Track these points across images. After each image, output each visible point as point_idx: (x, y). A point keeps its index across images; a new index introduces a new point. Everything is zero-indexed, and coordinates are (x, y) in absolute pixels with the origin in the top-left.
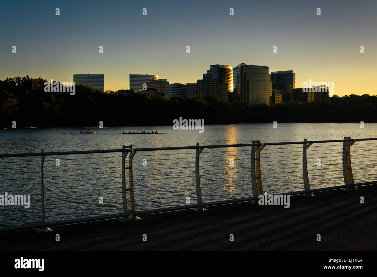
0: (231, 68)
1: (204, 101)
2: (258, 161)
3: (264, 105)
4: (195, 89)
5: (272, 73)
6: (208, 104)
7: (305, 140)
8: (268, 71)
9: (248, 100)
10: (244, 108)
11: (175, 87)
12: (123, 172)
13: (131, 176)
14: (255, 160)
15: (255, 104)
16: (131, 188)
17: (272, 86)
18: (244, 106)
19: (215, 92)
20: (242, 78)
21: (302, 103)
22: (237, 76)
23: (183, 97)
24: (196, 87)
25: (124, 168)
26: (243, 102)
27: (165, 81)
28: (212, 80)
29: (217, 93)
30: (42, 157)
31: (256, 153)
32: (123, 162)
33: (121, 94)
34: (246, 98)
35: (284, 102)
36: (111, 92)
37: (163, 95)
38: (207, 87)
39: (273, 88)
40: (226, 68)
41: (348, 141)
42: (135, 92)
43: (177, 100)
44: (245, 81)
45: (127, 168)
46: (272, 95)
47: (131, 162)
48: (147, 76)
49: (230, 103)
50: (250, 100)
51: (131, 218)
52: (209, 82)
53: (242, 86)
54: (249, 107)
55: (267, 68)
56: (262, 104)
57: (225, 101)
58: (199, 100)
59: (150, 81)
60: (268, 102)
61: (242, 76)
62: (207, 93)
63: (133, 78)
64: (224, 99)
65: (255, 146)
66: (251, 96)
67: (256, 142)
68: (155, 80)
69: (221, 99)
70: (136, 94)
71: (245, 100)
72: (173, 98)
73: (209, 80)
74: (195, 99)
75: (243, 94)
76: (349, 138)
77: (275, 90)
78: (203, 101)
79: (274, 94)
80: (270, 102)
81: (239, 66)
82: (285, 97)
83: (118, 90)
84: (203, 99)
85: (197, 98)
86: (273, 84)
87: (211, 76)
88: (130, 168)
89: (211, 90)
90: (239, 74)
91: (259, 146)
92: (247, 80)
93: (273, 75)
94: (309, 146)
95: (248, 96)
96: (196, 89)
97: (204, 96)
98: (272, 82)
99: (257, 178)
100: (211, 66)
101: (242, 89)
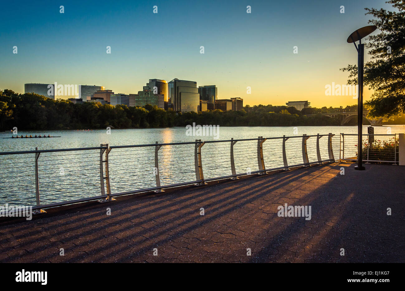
0: (166, 82)
1: (145, 109)
2: (199, 155)
3: (193, 112)
4: (136, 99)
5: (199, 87)
6: (148, 111)
7: (232, 139)
8: (196, 85)
9: (180, 108)
10: (177, 115)
11: (119, 96)
12: (101, 165)
13: (107, 167)
14: (198, 154)
15: (186, 112)
16: (107, 177)
17: (199, 98)
18: (177, 113)
19: (154, 101)
20: (175, 90)
21: (223, 111)
22: (172, 88)
23: (126, 105)
24: (138, 97)
25: (101, 161)
26: (177, 110)
27: (111, 91)
28: (151, 92)
29: (155, 103)
30: (37, 154)
31: (198, 148)
32: (101, 157)
33: (71, 102)
34: (179, 106)
35: (209, 111)
36: (62, 100)
37: (109, 103)
38: (147, 97)
39: (200, 99)
40: (163, 82)
41: (261, 139)
42: (83, 100)
43: (122, 108)
44: (178, 93)
45: (104, 162)
46: (199, 105)
47: (107, 156)
48: (94, 87)
49: (166, 111)
50: (182, 108)
51: (108, 199)
52: (148, 93)
53: (175, 97)
54: (181, 114)
55: (196, 83)
56: (191, 112)
57: (162, 109)
58: (140, 108)
59: (97, 91)
60: (196, 111)
61: (175, 89)
62: (147, 102)
63: (84, 89)
64: (161, 108)
65: (198, 144)
66: (183, 106)
67: (198, 140)
68: (102, 91)
69: (158, 107)
70: (85, 103)
71: (178, 109)
72: (118, 106)
73: (149, 92)
74: (137, 107)
75: (177, 103)
76: (262, 137)
77: (202, 100)
78: (143, 109)
79: (201, 104)
80: (198, 110)
81: (173, 81)
82: (210, 106)
83: (69, 99)
84: (143, 107)
85: (138, 107)
86: (200, 95)
87: (150, 88)
88: (107, 161)
89: (150, 100)
90: (173, 87)
91: (200, 144)
92: (179, 92)
93: (200, 88)
94: (235, 143)
95: (180, 106)
96: (138, 99)
97: (144, 105)
98: (199, 95)
99: (199, 166)
100: (150, 80)
101: (175, 100)
